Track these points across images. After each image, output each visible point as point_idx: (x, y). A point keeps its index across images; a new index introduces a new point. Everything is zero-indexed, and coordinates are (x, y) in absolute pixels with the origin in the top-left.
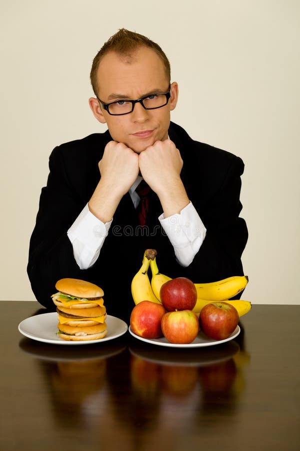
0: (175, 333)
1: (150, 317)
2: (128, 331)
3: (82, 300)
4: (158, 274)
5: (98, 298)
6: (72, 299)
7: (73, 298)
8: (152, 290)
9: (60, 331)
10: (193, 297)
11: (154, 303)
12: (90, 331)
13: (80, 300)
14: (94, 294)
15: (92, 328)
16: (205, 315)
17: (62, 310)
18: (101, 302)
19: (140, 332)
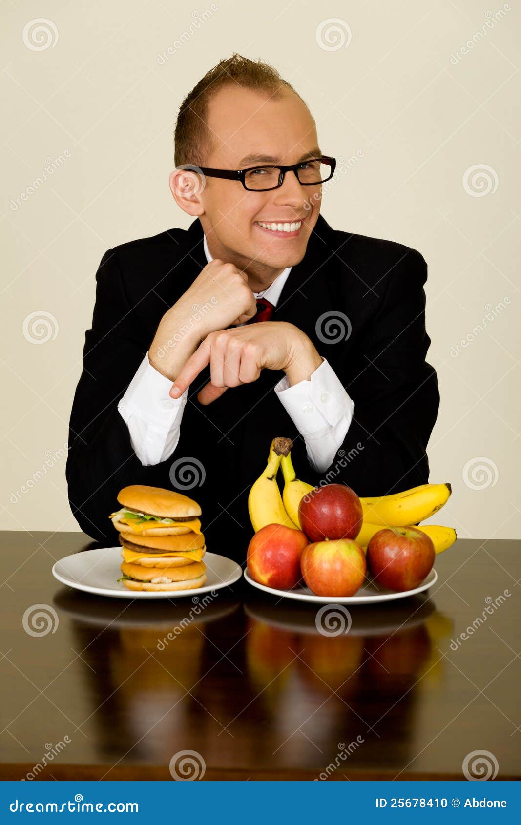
0: (324, 578)
1: (282, 552)
2: (243, 576)
3: (163, 521)
4: (294, 480)
5: (191, 519)
6: (146, 520)
7: (148, 518)
8: (285, 508)
9: (124, 575)
10: (355, 517)
11: (288, 528)
12: (177, 574)
13: (159, 521)
14: (184, 510)
15: (181, 569)
16: (377, 547)
17: (129, 539)
18: (196, 526)
19: (265, 578)
